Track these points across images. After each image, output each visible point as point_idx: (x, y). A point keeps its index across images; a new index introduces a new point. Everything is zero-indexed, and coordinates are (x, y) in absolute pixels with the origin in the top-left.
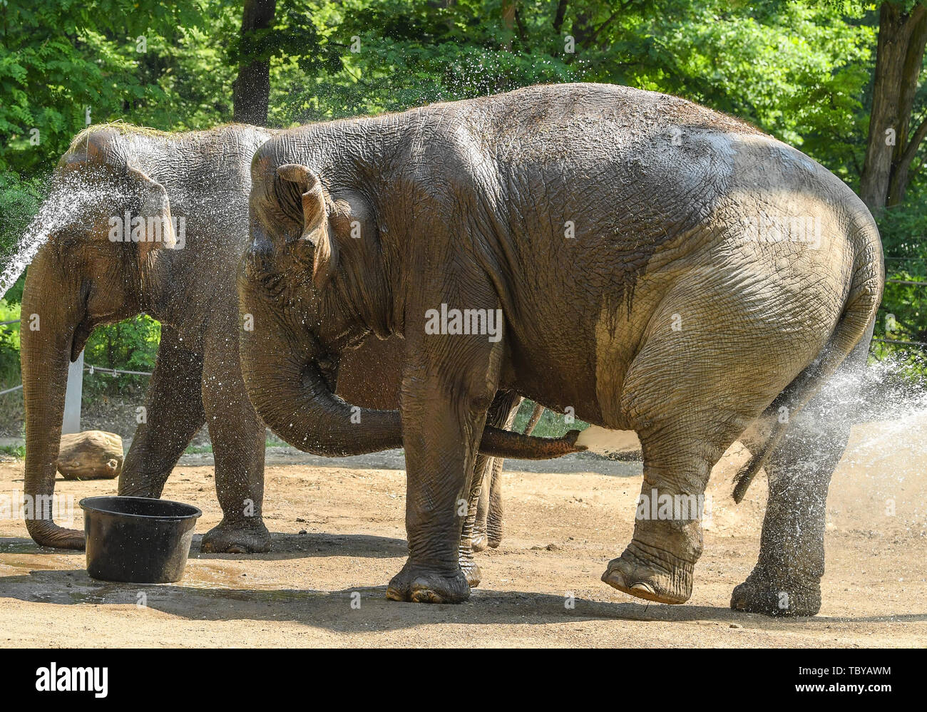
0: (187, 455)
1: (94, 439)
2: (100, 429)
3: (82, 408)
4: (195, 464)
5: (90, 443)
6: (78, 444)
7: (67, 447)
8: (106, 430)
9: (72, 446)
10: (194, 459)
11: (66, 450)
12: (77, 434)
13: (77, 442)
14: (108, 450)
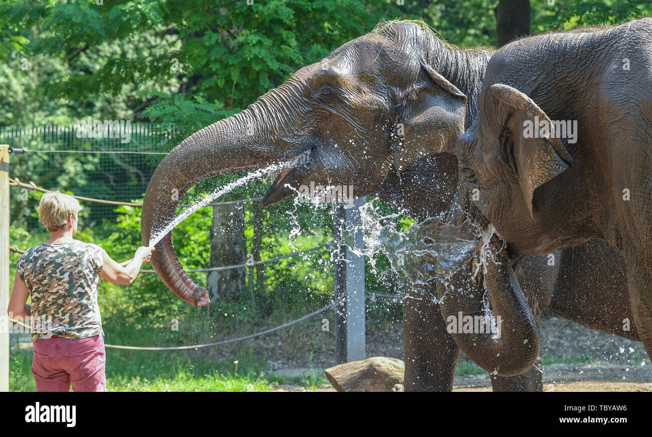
0: (471, 376)
1: (378, 366)
2: (385, 355)
3: (366, 334)
4: (479, 385)
5: (375, 370)
6: (363, 371)
7: (352, 374)
8: (391, 356)
9: (357, 373)
10: (479, 379)
11: (352, 378)
12: (361, 362)
13: (361, 369)
14: (393, 375)
